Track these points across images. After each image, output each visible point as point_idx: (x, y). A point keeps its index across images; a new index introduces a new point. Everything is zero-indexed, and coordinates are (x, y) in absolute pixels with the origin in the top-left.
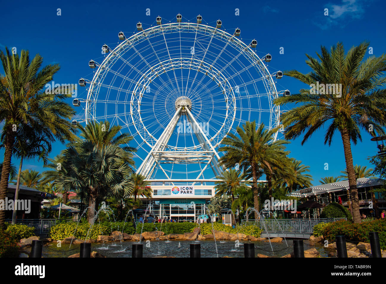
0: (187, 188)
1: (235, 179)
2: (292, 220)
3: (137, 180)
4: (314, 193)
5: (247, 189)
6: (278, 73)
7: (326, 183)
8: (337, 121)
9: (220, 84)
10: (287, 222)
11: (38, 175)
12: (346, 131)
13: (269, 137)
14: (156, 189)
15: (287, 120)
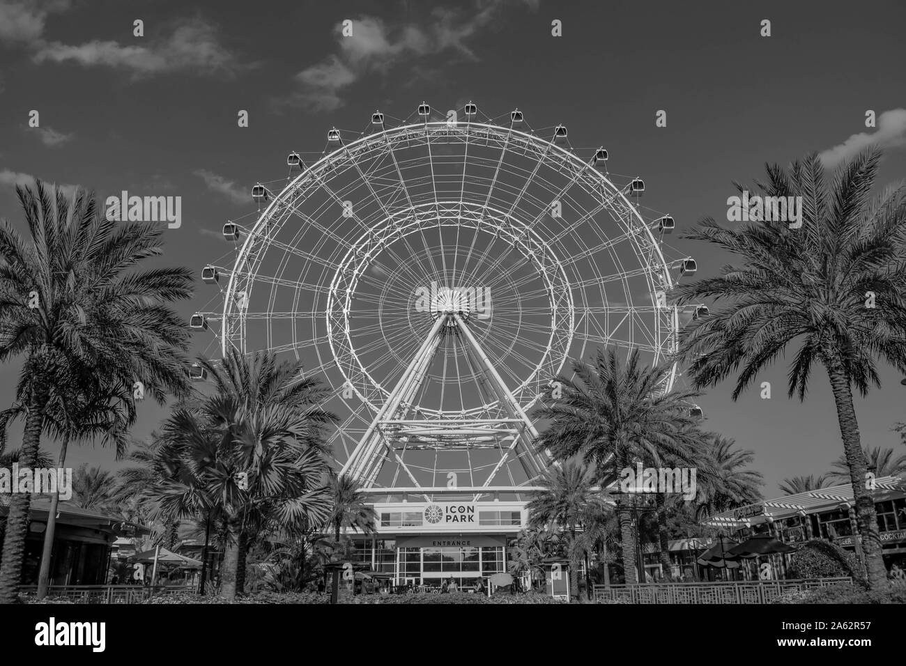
0: (461, 509)
1: (576, 486)
2: (716, 585)
3: (341, 489)
4: (770, 516)
5: (603, 510)
6: (664, 219)
7: (797, 492)
8: (816, 340)
9: (531, 256)
10: (705, 589)
11: (106, 478)
12: (839, 363)
13: (654, 381)
14: (386, 511)
15: (696, 340)
